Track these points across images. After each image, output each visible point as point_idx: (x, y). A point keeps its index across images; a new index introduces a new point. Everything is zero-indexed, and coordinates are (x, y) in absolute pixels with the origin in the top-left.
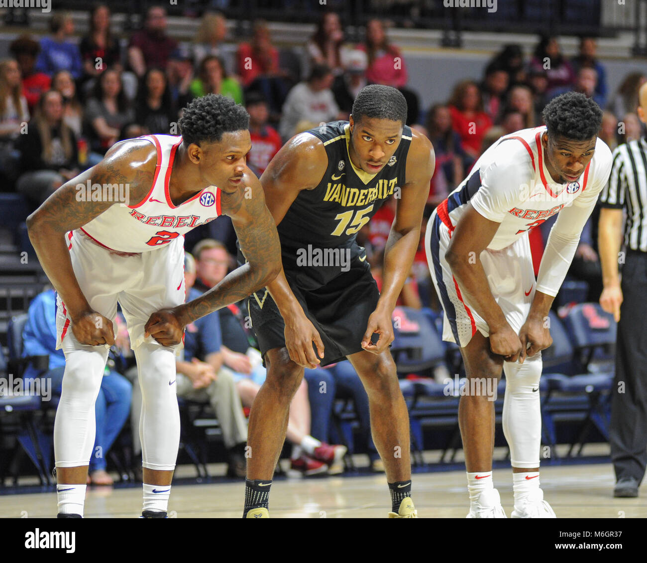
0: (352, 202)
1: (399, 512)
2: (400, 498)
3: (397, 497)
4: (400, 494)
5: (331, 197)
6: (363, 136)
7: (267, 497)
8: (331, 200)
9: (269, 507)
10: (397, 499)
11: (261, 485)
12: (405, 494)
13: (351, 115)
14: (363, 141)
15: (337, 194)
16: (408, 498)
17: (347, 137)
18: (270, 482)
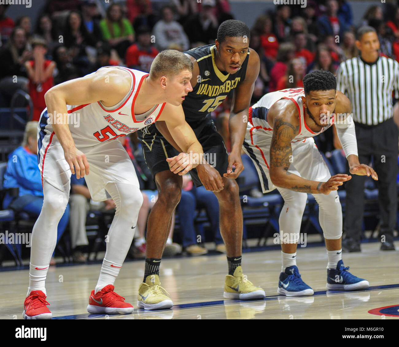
0: (215, 94)
1: (234, 274)
2: (235, 266)
3: (233, 266)
4: (235, 264)
5: (201, 92)
6: (227, 50)
7: (158, 268)
8: (201, 94)
9: (159, 274)
10: (233, 267)
11: (154, 261)
12: (238, 264)
13: (216, 39)
14: (227, 52)
15: (205, 90)
16: (240, 266)
17: (212, 55)
18: (160, 260)
